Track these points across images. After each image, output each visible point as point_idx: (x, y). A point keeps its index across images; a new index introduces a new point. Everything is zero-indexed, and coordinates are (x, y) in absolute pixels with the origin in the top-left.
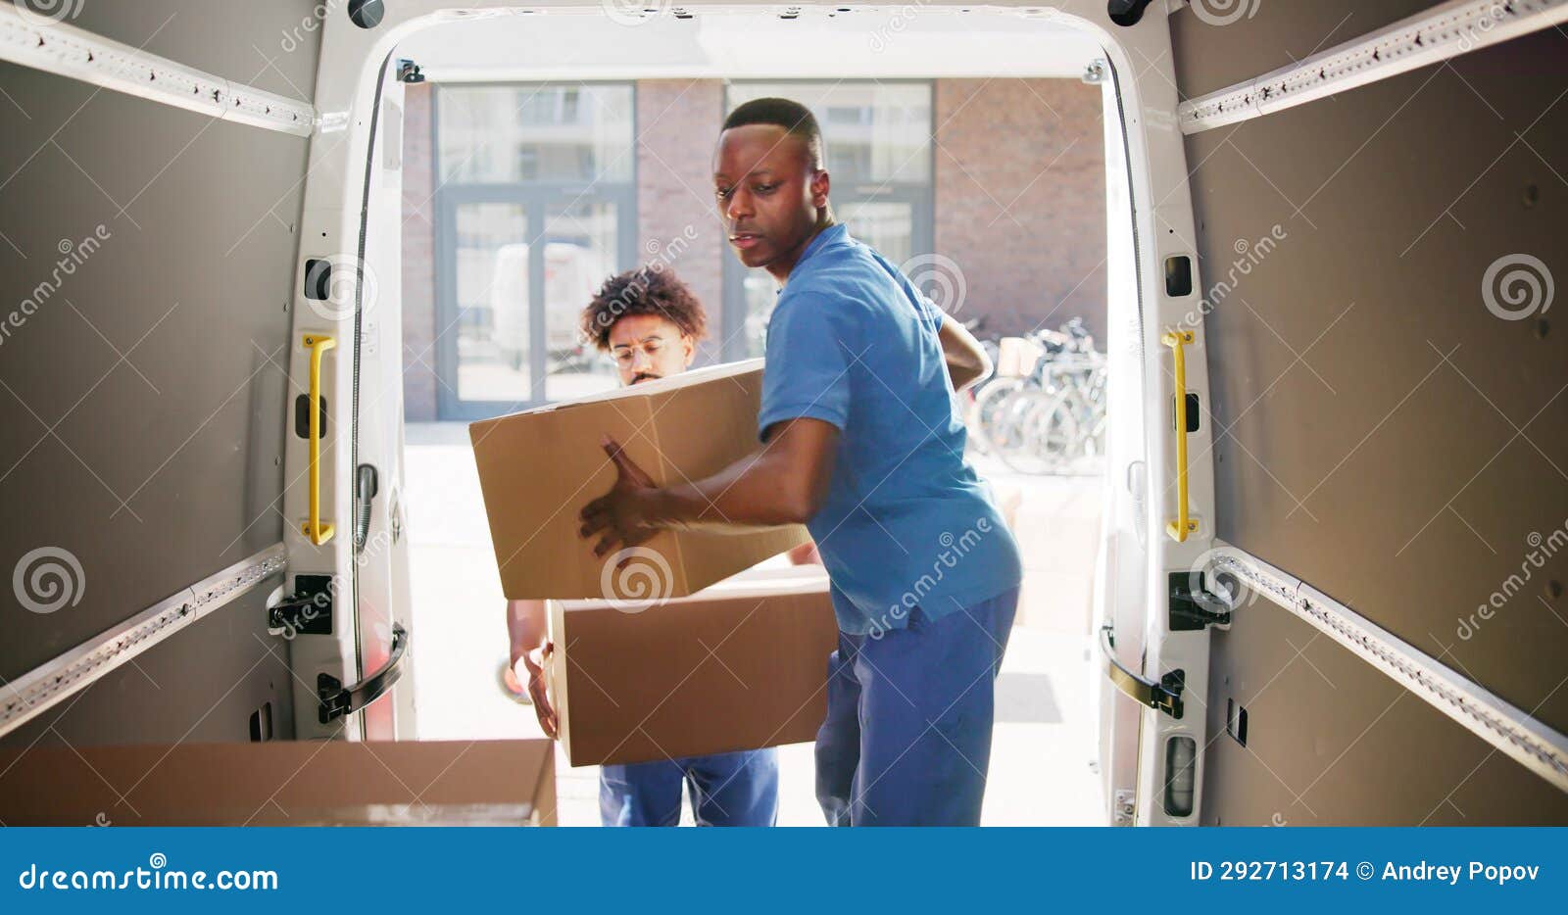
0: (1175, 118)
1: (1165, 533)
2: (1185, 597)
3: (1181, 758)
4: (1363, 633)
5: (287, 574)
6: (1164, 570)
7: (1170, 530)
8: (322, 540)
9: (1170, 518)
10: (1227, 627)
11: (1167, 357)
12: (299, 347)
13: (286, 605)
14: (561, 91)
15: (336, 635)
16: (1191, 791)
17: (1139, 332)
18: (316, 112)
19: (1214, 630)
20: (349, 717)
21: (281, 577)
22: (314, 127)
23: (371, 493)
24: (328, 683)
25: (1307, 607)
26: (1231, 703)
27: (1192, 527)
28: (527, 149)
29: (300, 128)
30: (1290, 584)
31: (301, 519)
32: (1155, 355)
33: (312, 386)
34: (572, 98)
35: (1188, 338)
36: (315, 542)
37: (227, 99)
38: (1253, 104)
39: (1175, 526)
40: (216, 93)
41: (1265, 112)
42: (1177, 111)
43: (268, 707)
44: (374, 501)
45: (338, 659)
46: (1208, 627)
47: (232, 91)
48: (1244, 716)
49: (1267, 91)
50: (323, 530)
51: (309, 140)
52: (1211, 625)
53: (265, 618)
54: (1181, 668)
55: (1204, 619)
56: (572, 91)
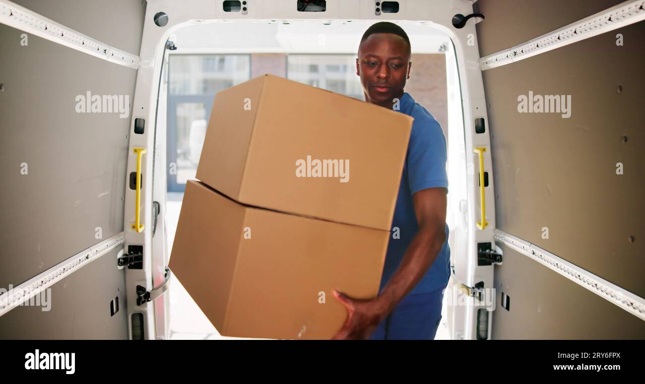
0: (478, 64)
1: (476, 227)
2: (484, 252)
3: (482, 318)
4: (557, 262)
5: (125, 245)
6: (476, 241)
7: (478, 226)
8: (140, 230)
9: (478, 221)
10: (500, 264)
11: (476, 157)
12: (131, 153)
13: (125, 257)
14: (217, 58)
15: (144, 269)
16: (487, 331)
17: (464, 149)
18: (140, 59)
19: (495, 265)
20: (149, 303)
21: (123, 246)
22: (140, 66)
23: (157, 213)
24: (141, 289)
25: (534, 253)
26: (503, 294)
27: (486, 225)
28: (206, 82)
29: (134, 66)
30: (527, 245)
31: (131, 222)
32: (471, 157)
33: (138, 168)
34: (222, 61)
35: (484, 150)
36: (137, 231)
37: (109, 53)
38: (510, 57)
39: (480, 224)
40: (105, 51)
41: (515, 61)
42: (479, 61)
43: (117, 299)
44: (158, 216)
45: (144, 280)
46: (493, 264)
47: (111, 50)
48: (508, 298)
49: (515, 53)
50: (141, 226)
51: (137, 71)
52: (494, 263)
53: (116, 262)
54: (483, 281)
55: (491, 261)
56: (222, 58)
